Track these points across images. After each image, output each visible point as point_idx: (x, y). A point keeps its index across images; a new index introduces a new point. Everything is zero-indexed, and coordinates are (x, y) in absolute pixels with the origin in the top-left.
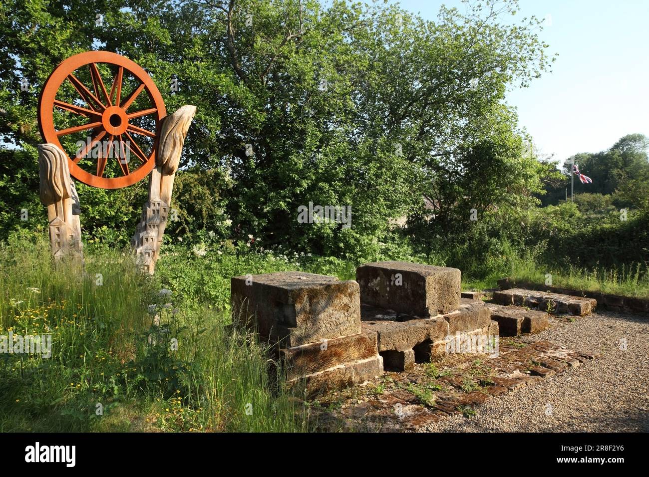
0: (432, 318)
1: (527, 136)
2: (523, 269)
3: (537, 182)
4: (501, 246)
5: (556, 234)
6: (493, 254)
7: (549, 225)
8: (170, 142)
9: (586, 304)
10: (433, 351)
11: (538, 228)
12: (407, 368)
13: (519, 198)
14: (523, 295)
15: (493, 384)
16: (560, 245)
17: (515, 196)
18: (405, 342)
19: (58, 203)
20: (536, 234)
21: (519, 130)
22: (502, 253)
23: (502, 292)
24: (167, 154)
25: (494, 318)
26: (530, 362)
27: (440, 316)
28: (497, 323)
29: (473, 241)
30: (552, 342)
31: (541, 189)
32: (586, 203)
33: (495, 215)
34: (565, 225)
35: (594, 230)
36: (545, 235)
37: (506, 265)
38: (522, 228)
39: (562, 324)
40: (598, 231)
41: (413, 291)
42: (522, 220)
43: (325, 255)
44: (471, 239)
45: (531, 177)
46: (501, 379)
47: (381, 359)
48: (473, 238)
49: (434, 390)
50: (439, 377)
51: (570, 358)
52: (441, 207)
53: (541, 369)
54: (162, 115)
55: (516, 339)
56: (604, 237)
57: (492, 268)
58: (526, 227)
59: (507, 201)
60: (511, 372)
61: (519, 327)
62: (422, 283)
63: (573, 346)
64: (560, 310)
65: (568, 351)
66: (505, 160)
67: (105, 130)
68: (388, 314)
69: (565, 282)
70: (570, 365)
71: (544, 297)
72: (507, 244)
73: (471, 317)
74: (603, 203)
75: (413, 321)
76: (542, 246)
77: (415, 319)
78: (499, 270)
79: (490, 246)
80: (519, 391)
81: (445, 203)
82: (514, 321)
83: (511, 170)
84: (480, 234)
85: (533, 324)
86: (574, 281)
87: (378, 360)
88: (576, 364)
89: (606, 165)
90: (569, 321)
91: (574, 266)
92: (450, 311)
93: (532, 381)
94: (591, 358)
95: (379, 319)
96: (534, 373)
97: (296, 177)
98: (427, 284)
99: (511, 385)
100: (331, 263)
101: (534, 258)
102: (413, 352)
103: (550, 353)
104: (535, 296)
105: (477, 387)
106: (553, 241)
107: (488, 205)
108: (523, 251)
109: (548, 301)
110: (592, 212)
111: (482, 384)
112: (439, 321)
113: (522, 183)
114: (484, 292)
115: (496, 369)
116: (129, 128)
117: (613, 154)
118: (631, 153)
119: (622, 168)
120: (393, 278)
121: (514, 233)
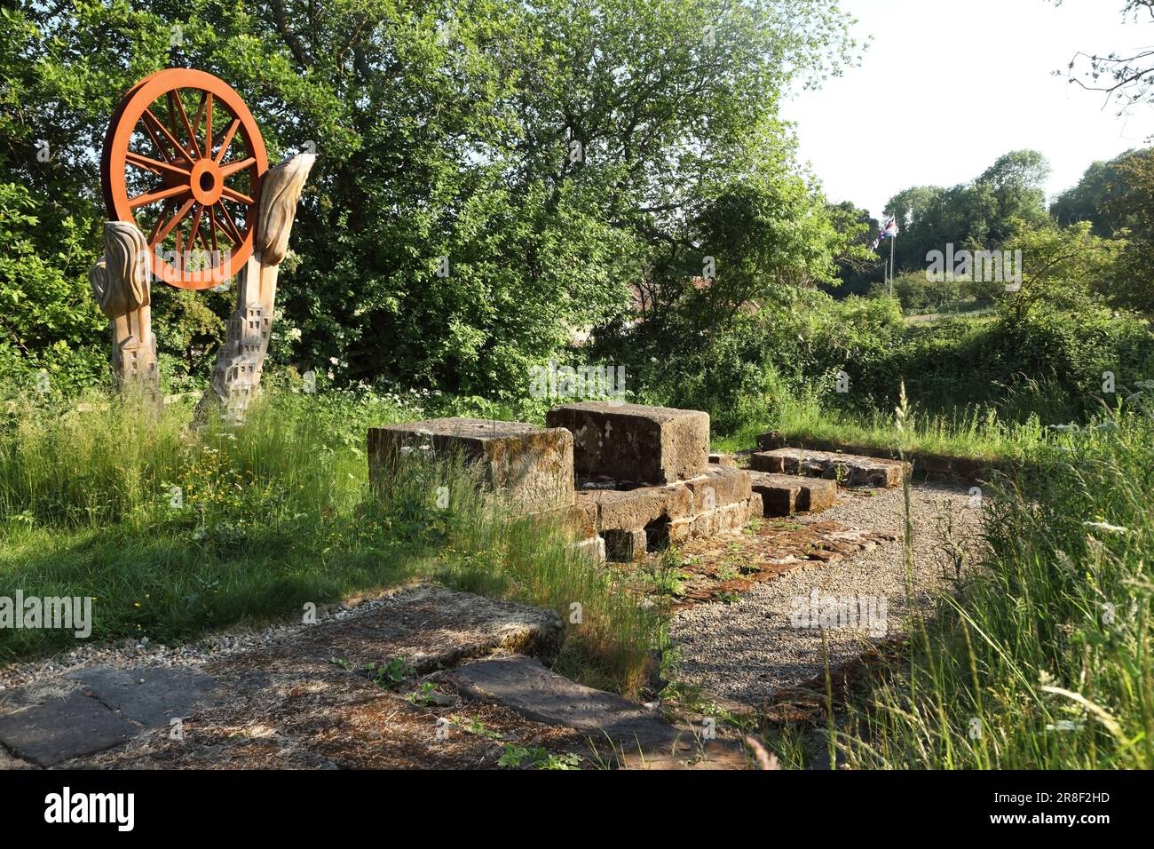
0: (670, 485)
1: (813, 179)
2: (798, 417)
3: (826, 263)
4: (763, 377)
5: (856, 357)
6: (748, 391)
7: (846, 340)
8: (277, 213)
9: (895, 470)
10: (671, 534)
11: (827, 345)
12: (637, 557)
13: (795, 292)
14: (798, 458)
15: (759, 571)
16: (862, 376)
17: (789, 288)
18: (633, 519)
19: (132, 314)
20: (823, 356)
21: (799, 166)
22: (764, 390)
23: (765, 454)
24: (272, 233)
25: (756, 489)
26: (809, 546)
27: (679, 482)
28: (760, 496)
29: (713, 368)
30: (842, 522)
31: (834, 277)
32: (922, 290)
33: (753, 322)
34: (871, 341)
35: (920, 349)
36: (838, 357)
37: (770, 411)
38: (799, 345)
39: (857, 500)
40: (925, 351)
41: (641, 445)
42: (799, 329)
43: (463, 394)
44: (710, 364)
45: (817, 255)
46: (769, 565)
47: (602, 541)
48: (714, 362)
49: (680, 579)
50: (684, 565)
51: (864, 539)
52: (655, 304)
53: (823, 553)
54: (262, 169)
55: (788, 520)
56: (934, 362)
57: (746, 416)
58: (806, 344)
59: (775, 297)
60: (781, 558)
61: (793, 502)
62: (656, 433)
63: (870, 526)
64: (856, 480)
65: (862, 532)
66: (775, 224)
67: (193, 197)
68: (602, 481)
69: (865, 436)
70: (863, 548)
71: (832, 460)
72: (772, 374)
73: (724, 484)
74: (954, 292)
75: (642, 489)
76: (834, 375)
77: (645, 486)
78: (758, 420)
79: (743, 376)
80: (793, 577)
81: (663, 296)
82: (784, 494)
83: (783, 241)
84: (726, 355)
85: (814, 497)
86: (879, 434)
87: (599, 543)
88: (871, 547)
89: (967, 213)
90: (869, 495)
91: (880, 411)
92: (693, 475)
93: (809, 565)
94: (892, 539)
95: (592, 488)
96: (813, 558)
97: (415, 253)
98: (662, 435)
99: (783, 570)
100: (475, 406)
101: (818, 398)
102: (644, 533)
103: (835, 535)
104: (818, 459)
105: (737, 575)
106: (852, 368)
107: (741, 301)
108: (800, 385)
109: (837, 466)
110: (934, 309)
111: (744, 571)
112: (680, 489)
113: (801, 266)
114: (735, 456)
115: (762, 554)
116: (224, 193)
117: (981, 191)
118: (1016, 190)
119: (996, 219)
120: (608, 427)
121: (786, 354)
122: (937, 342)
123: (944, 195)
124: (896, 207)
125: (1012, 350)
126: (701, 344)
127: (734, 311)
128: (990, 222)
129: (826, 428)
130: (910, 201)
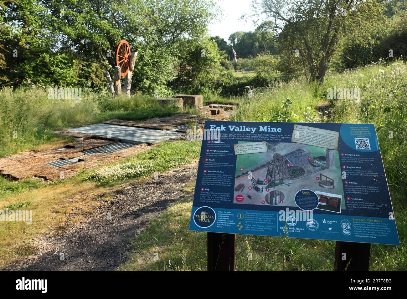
0: (197, 108)
5: (225, 85)
6: (202, 93)
7: (223, 81)
8: (133, 63)
9: (234, 107)
11: (219, 82)
13: (212, 71)
14: (215, 106)
16: (227, 89)
19: (118, 81)
20: (218, 85)
23: (209, 105)
24: (132, 66)
25: (210, 110)
32: (240, 64)
33: (202, 77)
34: (228, 81)
35: (239, 83)
36: (221, 85)
37: (207, 97)
39: (228, 112)
41: (191, 102)
42: (213, 79)
44: (193, 87)
52: (179, 73)
55: (216, 116)
58: (214, 82)
59: (207, 72)
61: (216, 112)
64: (227, 109)
67: (124, 61)
69: (228, 101)
71: (222, 106)
72: (207, 89)
76: (220, 89)
79: (201, 90)
82: (215, 111)
83: (209, 59)
84: (197, 85)
85: (220, 112)
86: (231, 101)
89: (253, 40)
91: (231, 96)
98: (195, 99)
101: (218, 94)
104: (219, 106)
106: (224, 87)
107: (199, 73)
108: (213, 91)
109: (224, 107)
110: (243, 70)
113: (213, 65)
116: (127, 60)
117: (256, 33)
118: (266, 33)
119: (261, 42)
120: (185, 99)
121: (210, 85)
122: (243, 81)
123: (246, 34)
124: (232, 38)
125: (258, 83)
126: (191, 83)
127: (198, 75)
128: (259, 43)
129: (220, 100)
130: (237, 36)
